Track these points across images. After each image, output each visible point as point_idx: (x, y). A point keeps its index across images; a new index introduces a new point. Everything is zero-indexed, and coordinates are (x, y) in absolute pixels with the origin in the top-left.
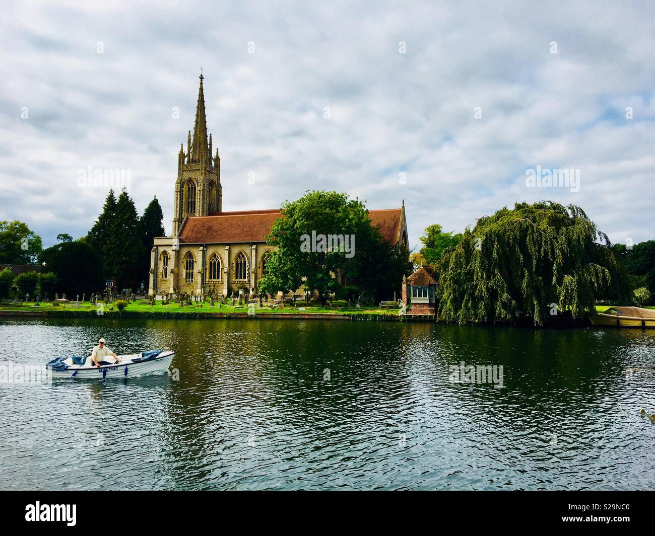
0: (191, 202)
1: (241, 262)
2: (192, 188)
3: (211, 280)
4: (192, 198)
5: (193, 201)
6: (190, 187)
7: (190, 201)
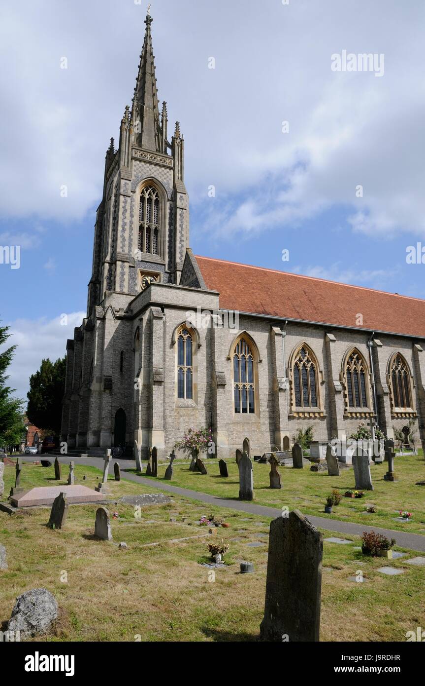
0: (149, 229)
1: (355, 370)
2: (150, 200)
3: (301, 409)
4: (150, 221)
5: (153, 227)
6: (146, 196)
7: (146, 226)
